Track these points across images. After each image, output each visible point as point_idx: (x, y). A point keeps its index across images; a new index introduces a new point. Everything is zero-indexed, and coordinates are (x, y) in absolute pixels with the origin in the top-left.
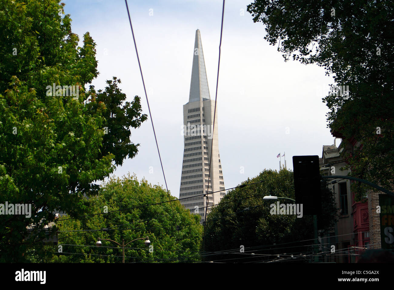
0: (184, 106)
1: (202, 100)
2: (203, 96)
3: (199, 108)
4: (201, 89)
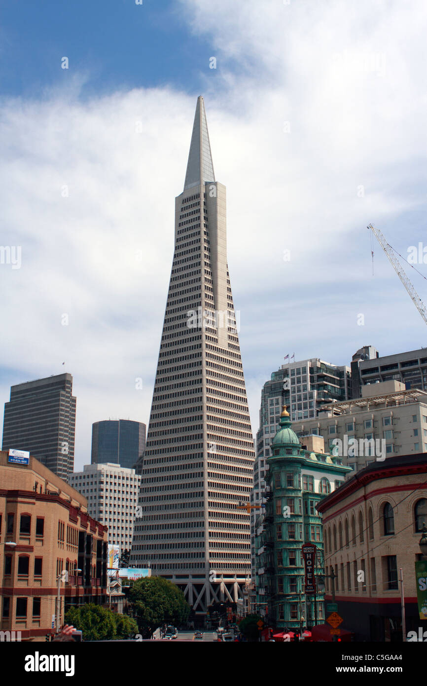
0: (176, 198)
1: (204, 183)
2: (205, 179)
3: (199, 195)
4: (202, 170)
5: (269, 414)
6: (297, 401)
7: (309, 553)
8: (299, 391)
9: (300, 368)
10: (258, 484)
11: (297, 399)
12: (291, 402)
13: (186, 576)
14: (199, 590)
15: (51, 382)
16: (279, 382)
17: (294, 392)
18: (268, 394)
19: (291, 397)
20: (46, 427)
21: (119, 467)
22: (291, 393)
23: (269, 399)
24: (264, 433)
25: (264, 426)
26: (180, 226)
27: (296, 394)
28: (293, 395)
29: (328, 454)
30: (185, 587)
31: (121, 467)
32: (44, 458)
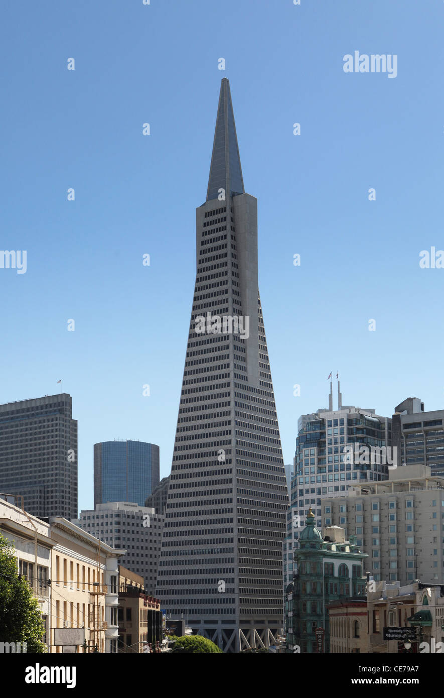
0: (197, 209)
1: (230, 194)
2: (231, 188)
4: (228, 176)
5: (304, 465)
6: (333, 453)
7: (320, 635)
8: (336, 443)
9: (337, 420)
10: (291, 534)
11: (333, 451)
12: (327, 453)
13: (215, 622)
14: (229, 636)
15: (46, 402)
16: (314, 432)
17: (331, 444)
18: (303, 443)
19: (327, 449)
20: (42, 454)
21: (136, 506)
22: (327, 445)
23: (304, 449)
24: (298, 484)
25: (298, 476)
26: (202, 244)
27: (333, 446)
28: (329, 446)
29: (348, 542)
30: (214, 633)
31: (139, 505)
32: (42, 489)
